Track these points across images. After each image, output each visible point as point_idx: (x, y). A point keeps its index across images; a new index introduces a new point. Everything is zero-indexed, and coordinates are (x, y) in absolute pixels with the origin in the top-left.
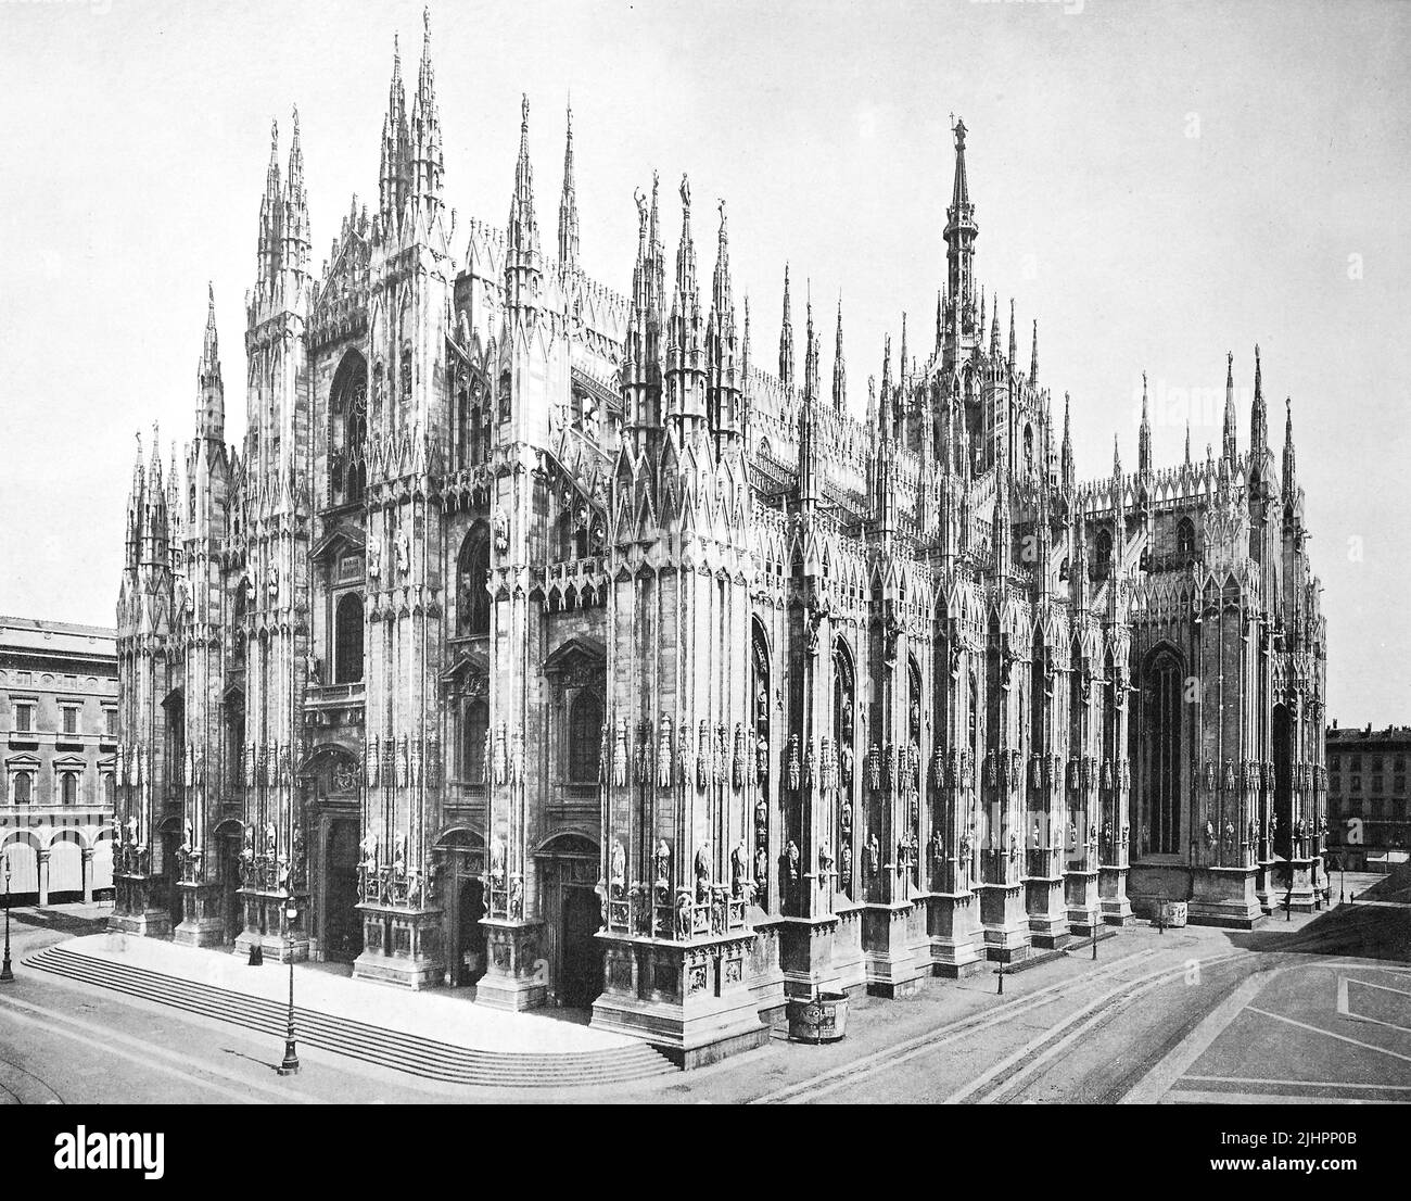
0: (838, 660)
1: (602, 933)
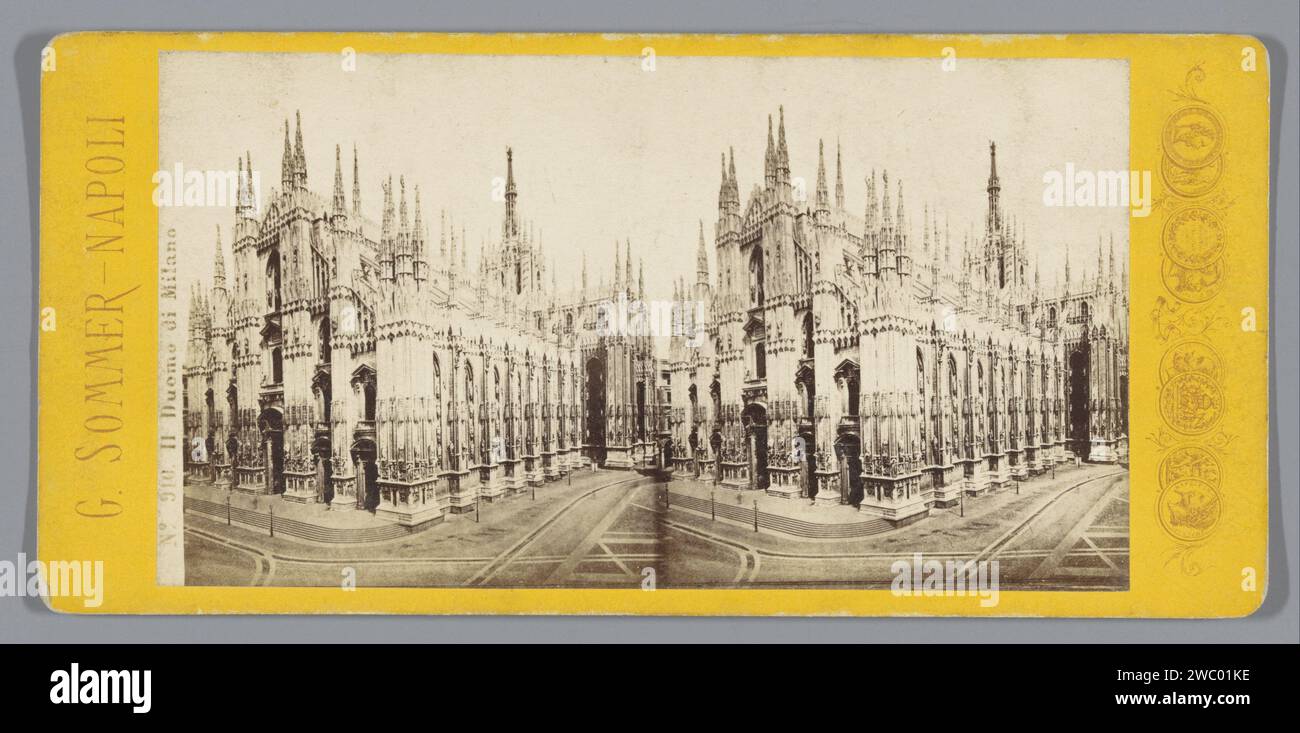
0: (950, 363)
1: (863, 475)
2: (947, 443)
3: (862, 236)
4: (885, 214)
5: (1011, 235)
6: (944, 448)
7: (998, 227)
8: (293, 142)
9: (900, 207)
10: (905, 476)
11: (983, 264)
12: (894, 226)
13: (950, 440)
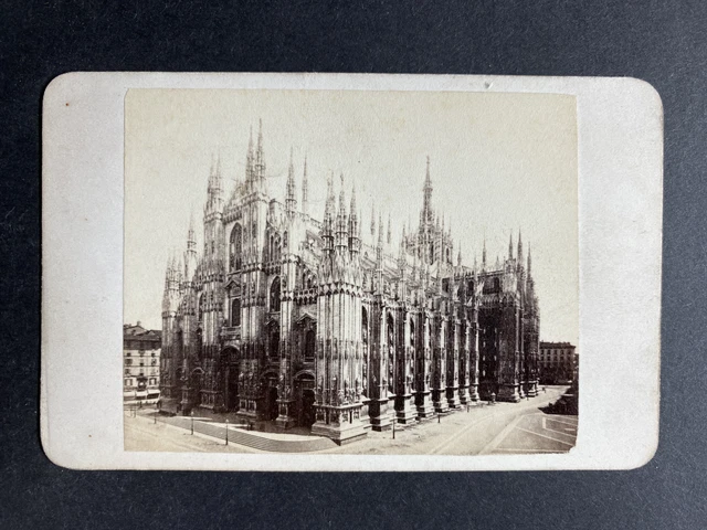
0: (388, 320)
1: (315, 404)
2: (384, 381)
3: (322, 221)
4: (341, 205)
5: (440, 225)
6: (381, 385)
7: (429, 219)
8: (256, 142)
9: (353, 200)
10: (349, 406)
11: (417, 246)
12: (348, 214)
13: (386, 379)
